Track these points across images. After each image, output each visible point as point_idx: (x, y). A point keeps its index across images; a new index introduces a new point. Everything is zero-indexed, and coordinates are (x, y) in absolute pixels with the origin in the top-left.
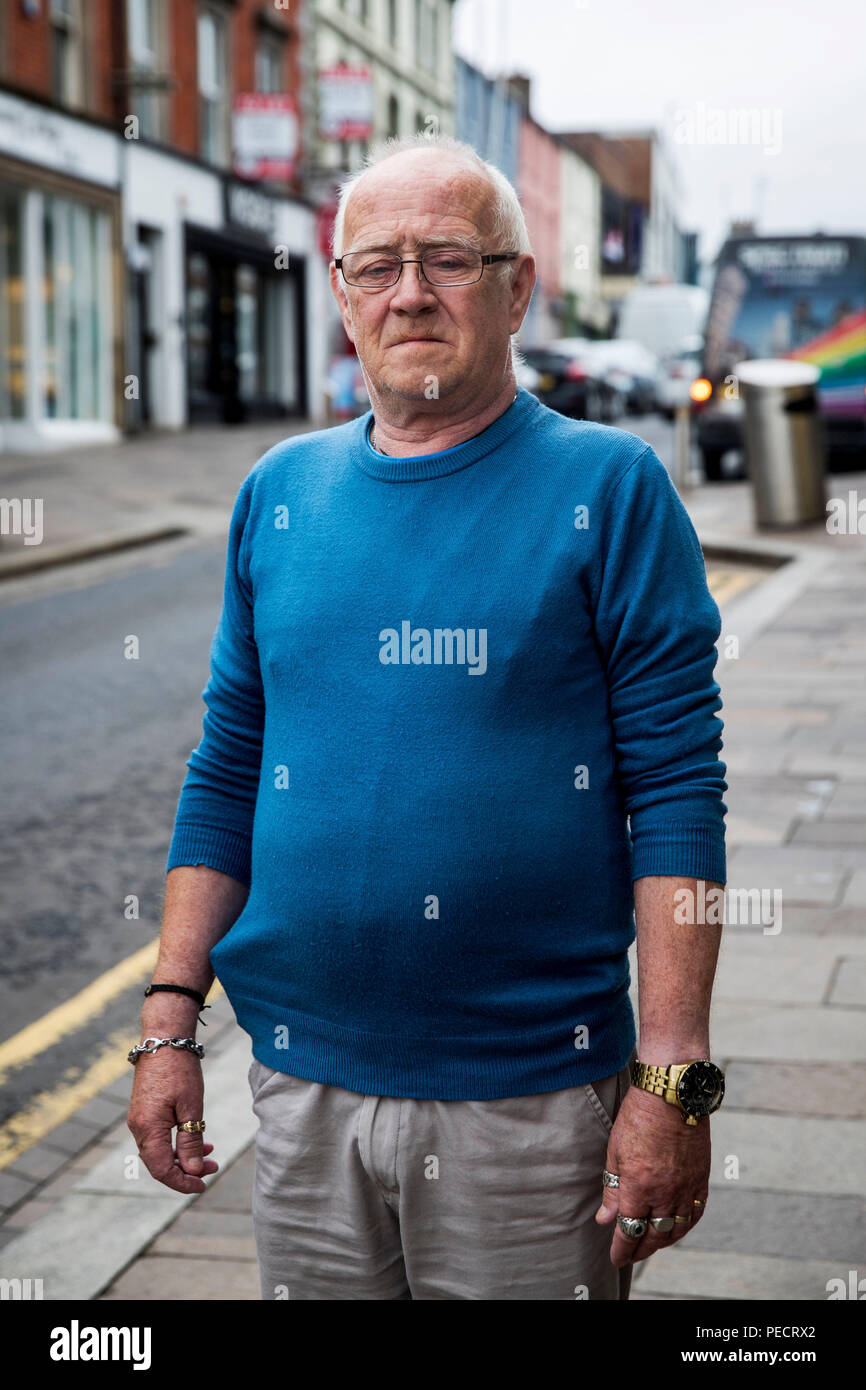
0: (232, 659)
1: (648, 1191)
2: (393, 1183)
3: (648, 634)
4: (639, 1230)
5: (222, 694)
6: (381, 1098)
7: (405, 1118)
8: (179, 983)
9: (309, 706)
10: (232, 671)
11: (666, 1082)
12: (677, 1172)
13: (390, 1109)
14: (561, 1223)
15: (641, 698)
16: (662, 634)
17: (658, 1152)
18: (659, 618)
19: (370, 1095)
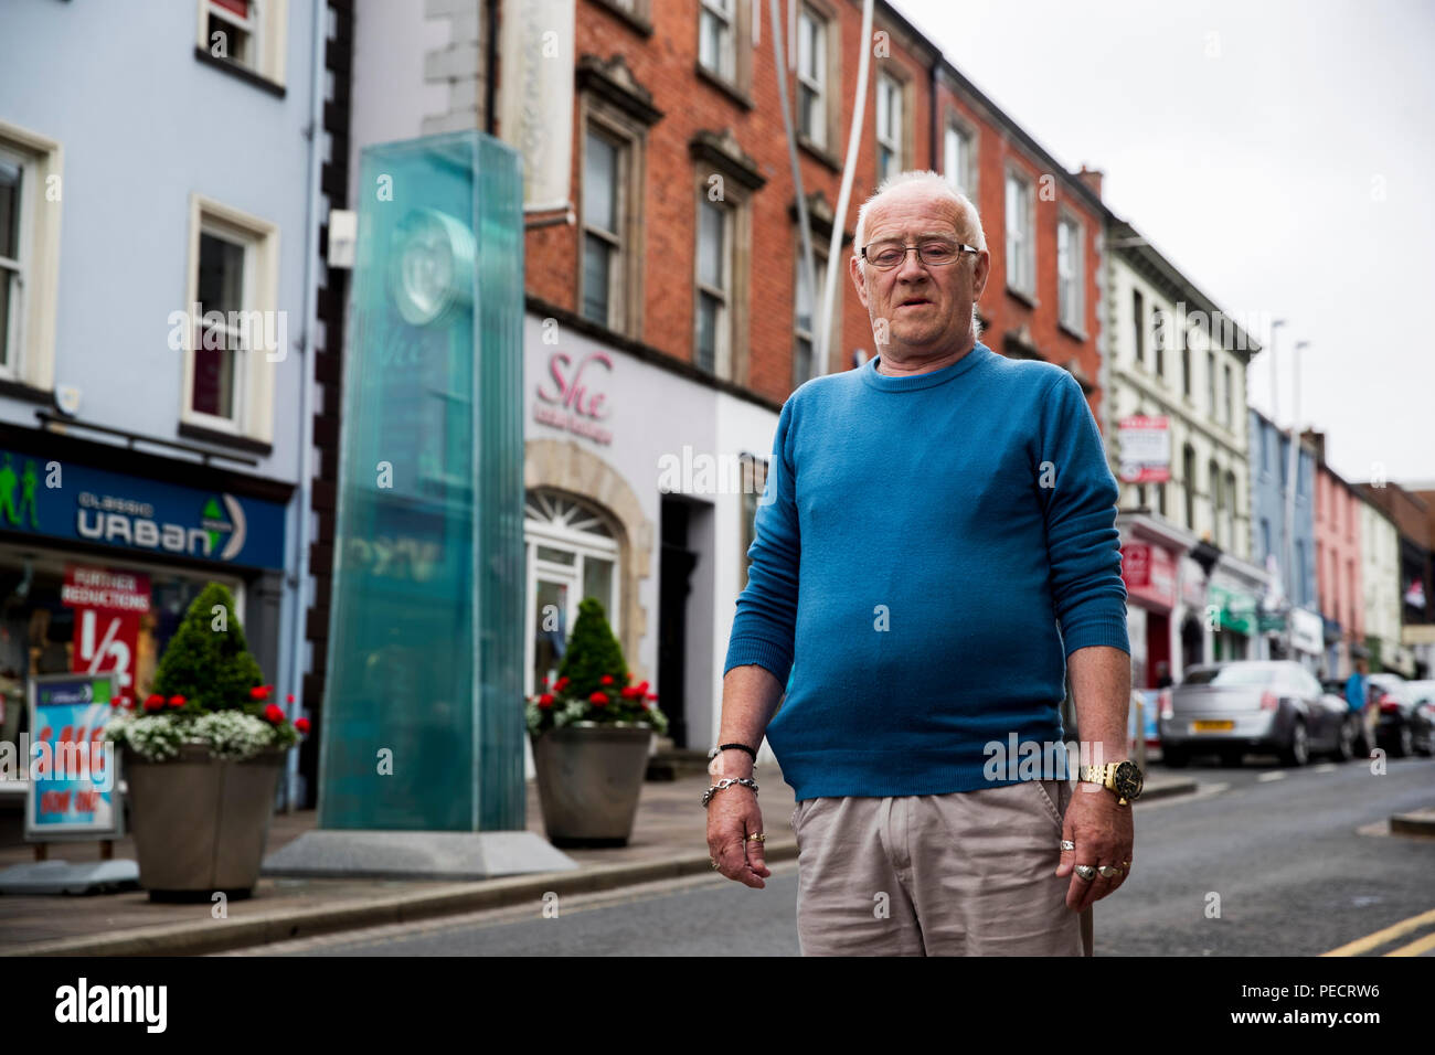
0: (778, 522)
1: (1098, 846)
2: (906, 856)
3: (1073, 488)
4: (1091, 874)
5: (769, 547)
6: (895, 798)
7: (912, 809)
8: (741, 742)
9: (841, 534)
10: (776, 529)
11: (1105, 775)
12: (1115, 834)
13: (902, 802)
14: (1024, 877)
15: (1069, 530)
16: (1083, 489)
17: (1103, 820)
18: (1081, 478)
19: (886, 797)
